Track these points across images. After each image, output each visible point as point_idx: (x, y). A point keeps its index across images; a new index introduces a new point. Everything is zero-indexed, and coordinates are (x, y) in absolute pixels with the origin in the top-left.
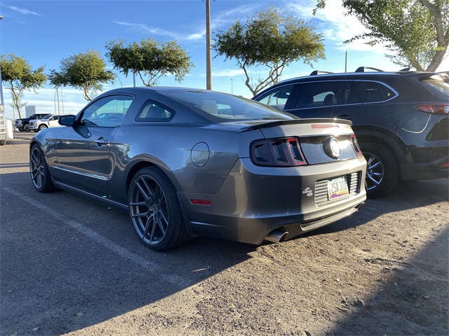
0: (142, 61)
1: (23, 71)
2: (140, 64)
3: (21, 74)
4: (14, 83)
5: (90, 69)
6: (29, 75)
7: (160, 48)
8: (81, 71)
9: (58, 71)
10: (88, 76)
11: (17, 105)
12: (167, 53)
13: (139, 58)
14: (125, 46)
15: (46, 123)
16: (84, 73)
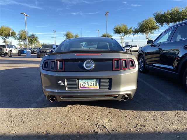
0: (170, 19)
1: (125, 29)
2: (168, 20)
3: (124, 31)
4: (122, 34)
5: (148, 26)
6: (127, 31)
7: (180, 10)
8: (144, 27)
9: (136, 28)
10: (147, 28)
11: (122, 42)
12: (184, 13)
13: (168, 18)
14: (162, 13)
15: (129, 49)
16: (145, 27)
